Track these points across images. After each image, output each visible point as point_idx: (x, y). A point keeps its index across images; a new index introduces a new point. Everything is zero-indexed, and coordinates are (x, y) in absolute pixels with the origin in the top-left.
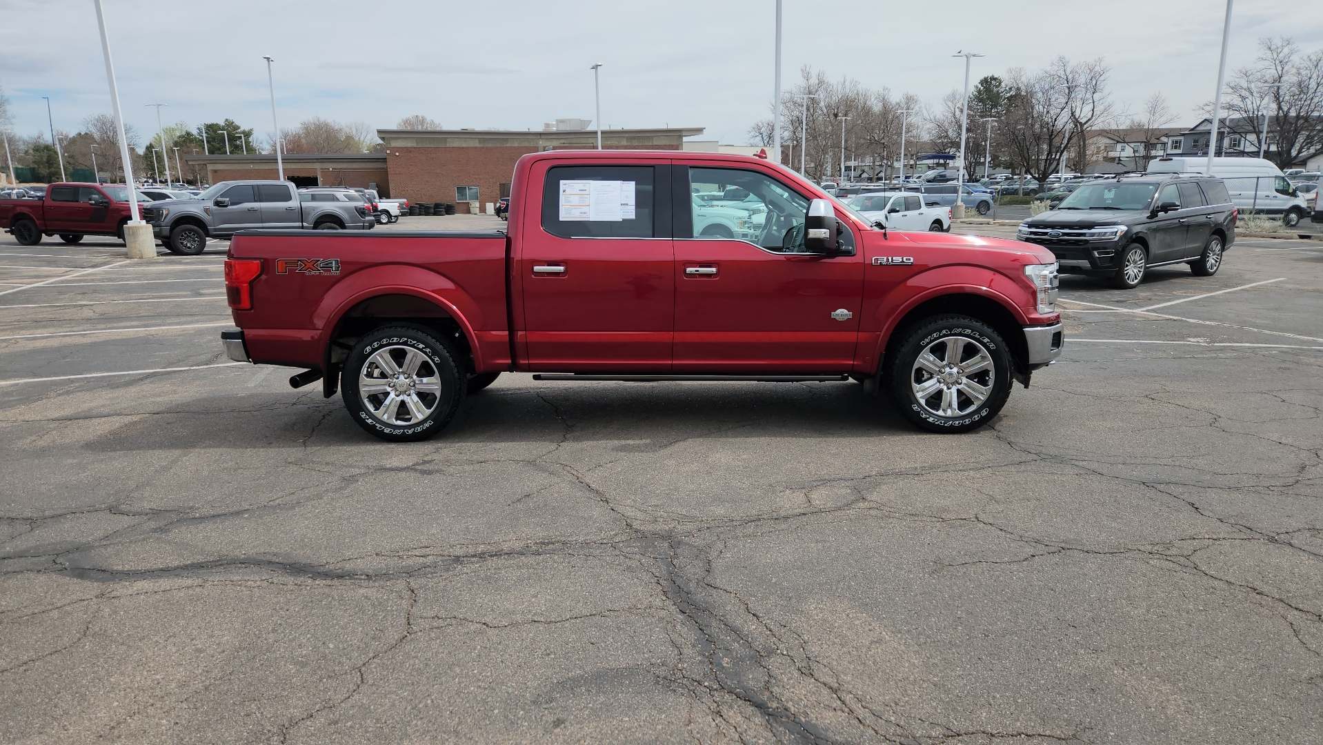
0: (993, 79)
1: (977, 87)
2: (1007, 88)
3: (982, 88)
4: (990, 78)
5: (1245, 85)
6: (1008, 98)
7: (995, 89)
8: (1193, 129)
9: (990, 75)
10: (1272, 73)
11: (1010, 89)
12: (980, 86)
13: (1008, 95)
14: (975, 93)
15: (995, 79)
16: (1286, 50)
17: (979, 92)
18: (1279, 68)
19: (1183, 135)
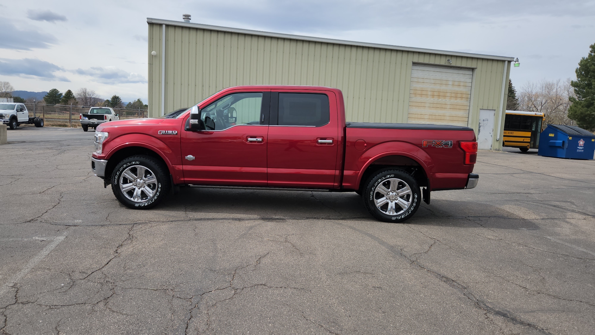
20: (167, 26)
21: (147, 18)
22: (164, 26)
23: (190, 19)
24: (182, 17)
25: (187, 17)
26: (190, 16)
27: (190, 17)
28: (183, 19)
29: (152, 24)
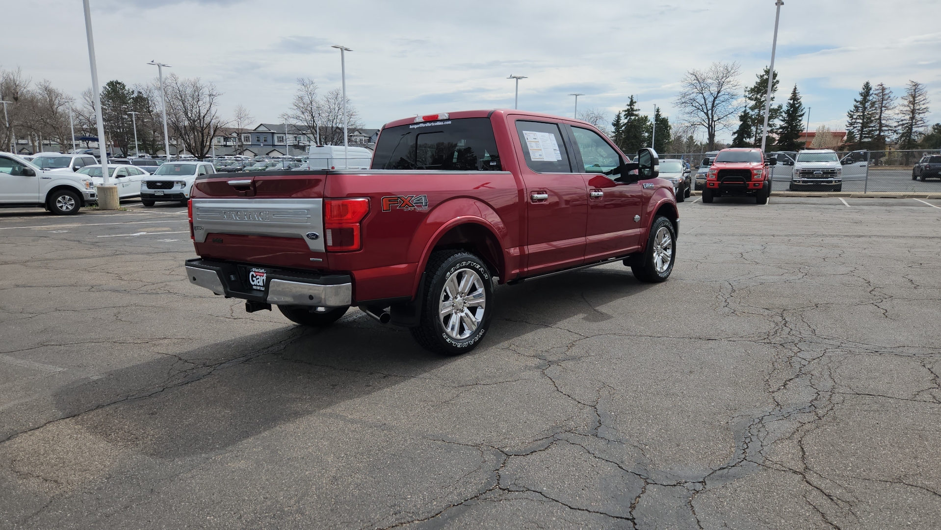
0: (117, 83)
1: (105, 88)
2: (130, 91)
3: (109, 89)
4: (115, 82)
5: (302, 105)
6: (133, 98)
7: (120, 91)
8: (255, 130)
9: (115, 80)
10: (307, 100)
11: (133, 92)
12: (108, 87)
13: (132, 96)
14: (105, 92)
15: (119, 83)
16: (311, 87)
17: (108, 92)
18: (310, 97)
19: (250, 133)
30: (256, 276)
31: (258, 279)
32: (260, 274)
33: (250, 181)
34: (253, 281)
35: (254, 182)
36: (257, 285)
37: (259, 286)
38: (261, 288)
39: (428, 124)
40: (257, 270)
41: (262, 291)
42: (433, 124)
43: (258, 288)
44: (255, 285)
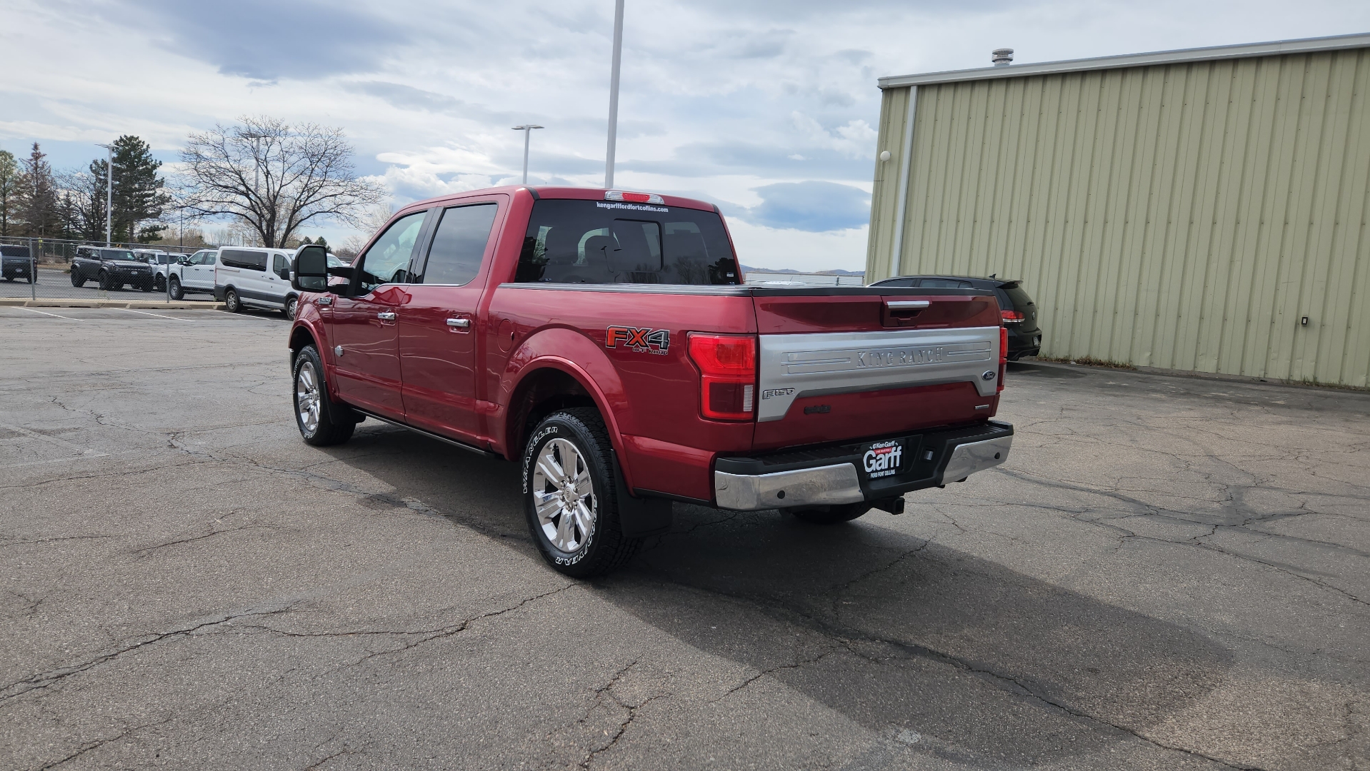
20: (922, 87)
21: (879, 80)
22: (913, 91)
23: (1011, 60)
24: (990, 57)
25: (1003, 56)
26: (1011, 52)
27: (1010, 56)
28: (994, 61)
29: (890, 90)
30: (877, 455)
31: (881, 459)
32: (884, 451)
33: (927, 303)
34: (869, 466)
35: (934, 305)
36: (877, 471)
37: (881, 470)
38: (887, 472)
39: (630, 207)
40: (881, 446)
41: (892, 475)
42: (640, 208)
43: (881, 474)
44: (873, 472)
